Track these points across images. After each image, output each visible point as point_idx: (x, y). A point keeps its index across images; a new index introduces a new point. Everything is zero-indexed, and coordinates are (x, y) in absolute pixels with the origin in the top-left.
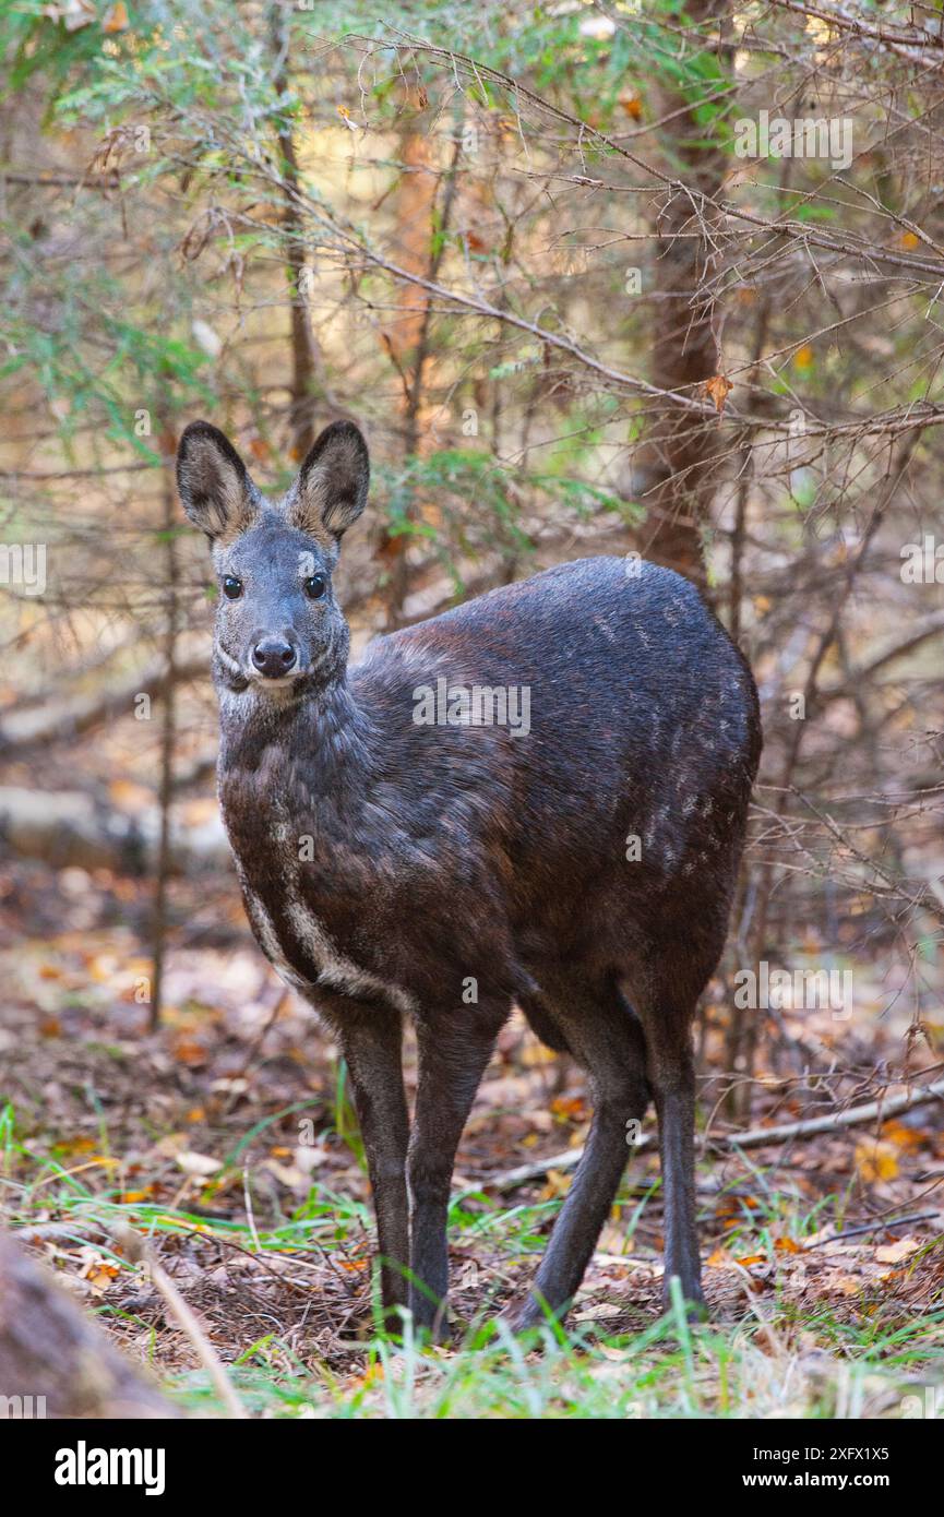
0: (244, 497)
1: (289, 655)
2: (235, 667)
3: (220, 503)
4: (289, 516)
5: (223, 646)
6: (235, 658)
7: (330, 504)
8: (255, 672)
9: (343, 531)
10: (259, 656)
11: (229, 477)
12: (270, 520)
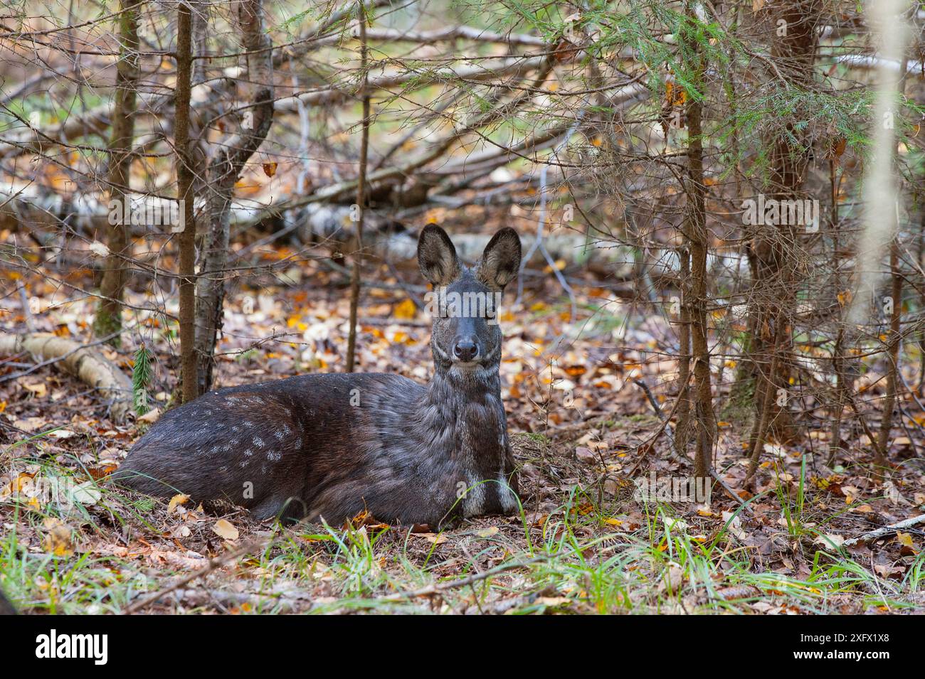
0: (454, 264)
1: (474, 350)
2: (444, 355)
3: (441, 268)
4: (476, 276)
5: (439, 344)
6: (444, 350)
7: (498, 271)
8: (456, 358)
9: (505, 285)
10: (458, 350)
11: (446, 254)
12: (466, 277)
